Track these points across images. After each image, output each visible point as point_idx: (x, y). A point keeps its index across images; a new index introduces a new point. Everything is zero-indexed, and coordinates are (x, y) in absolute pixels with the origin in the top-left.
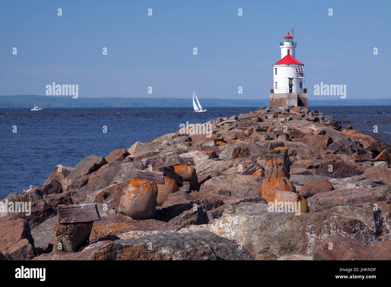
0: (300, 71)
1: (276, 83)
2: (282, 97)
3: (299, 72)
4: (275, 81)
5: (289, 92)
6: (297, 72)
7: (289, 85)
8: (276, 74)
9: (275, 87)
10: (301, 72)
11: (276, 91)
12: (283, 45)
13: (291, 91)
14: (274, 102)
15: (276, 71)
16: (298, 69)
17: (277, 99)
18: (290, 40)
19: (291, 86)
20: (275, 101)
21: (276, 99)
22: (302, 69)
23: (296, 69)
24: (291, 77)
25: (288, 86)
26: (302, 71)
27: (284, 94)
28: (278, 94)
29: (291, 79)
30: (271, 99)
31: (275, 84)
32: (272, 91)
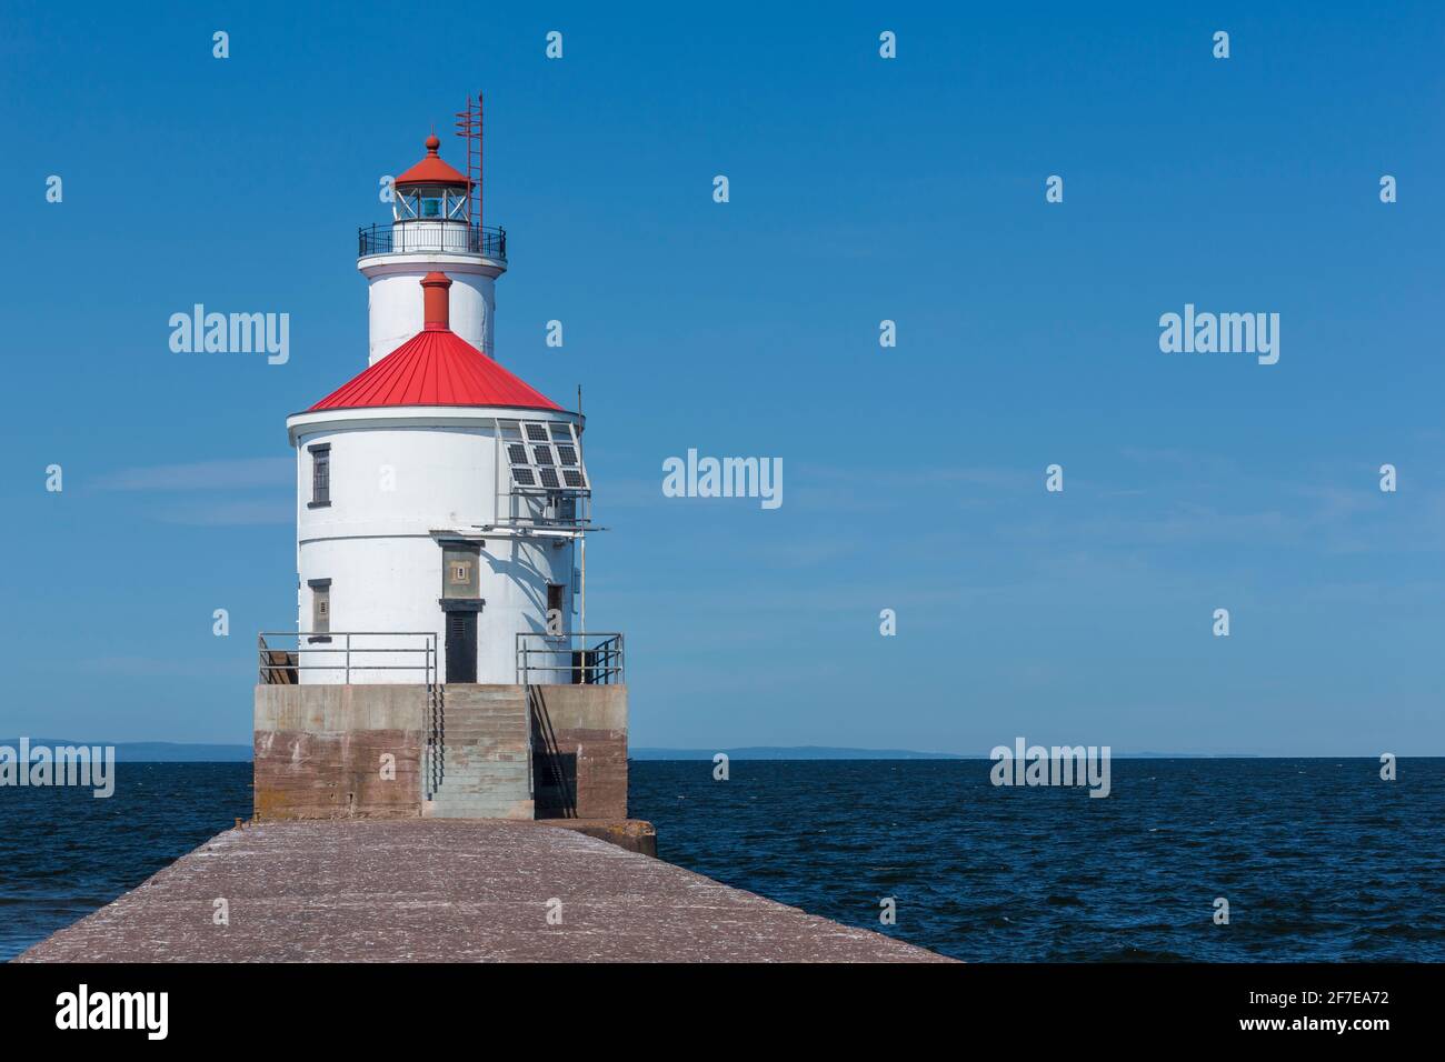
0: (549, 476)
1: (321, 586)
2: (379, 721)
3: (539, 483)
4: (310, 564)
5: (442, 679)
6: (523, 476)
7: (441, 602)
8: (321, 500)
9: (306, 621)
10: (563, 485)
11: (318, 669)
12: (389, 248)
13: (462, 661)
14: (296, 768)
15: (321, 471)
16: (529, 451)
17: (326, 736)
18: (451, 204)
19: (462, 617)
20: (304, 764)
21: (313, 745)
22: (568, 456)
23: (517, 454)
24: (466, 528)
25: (438, 622)
26: (573, 478)
27: (394, 693)
28: (336, 691)
29: (459, 547)
30: (268, 743)
31: (306, 597)
32: (283, 669)
